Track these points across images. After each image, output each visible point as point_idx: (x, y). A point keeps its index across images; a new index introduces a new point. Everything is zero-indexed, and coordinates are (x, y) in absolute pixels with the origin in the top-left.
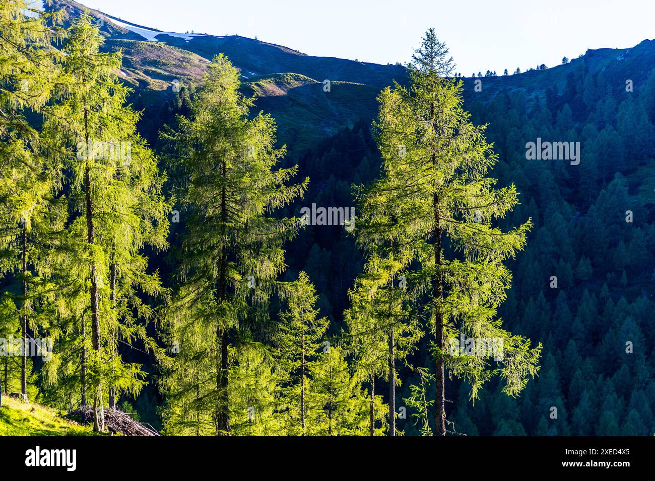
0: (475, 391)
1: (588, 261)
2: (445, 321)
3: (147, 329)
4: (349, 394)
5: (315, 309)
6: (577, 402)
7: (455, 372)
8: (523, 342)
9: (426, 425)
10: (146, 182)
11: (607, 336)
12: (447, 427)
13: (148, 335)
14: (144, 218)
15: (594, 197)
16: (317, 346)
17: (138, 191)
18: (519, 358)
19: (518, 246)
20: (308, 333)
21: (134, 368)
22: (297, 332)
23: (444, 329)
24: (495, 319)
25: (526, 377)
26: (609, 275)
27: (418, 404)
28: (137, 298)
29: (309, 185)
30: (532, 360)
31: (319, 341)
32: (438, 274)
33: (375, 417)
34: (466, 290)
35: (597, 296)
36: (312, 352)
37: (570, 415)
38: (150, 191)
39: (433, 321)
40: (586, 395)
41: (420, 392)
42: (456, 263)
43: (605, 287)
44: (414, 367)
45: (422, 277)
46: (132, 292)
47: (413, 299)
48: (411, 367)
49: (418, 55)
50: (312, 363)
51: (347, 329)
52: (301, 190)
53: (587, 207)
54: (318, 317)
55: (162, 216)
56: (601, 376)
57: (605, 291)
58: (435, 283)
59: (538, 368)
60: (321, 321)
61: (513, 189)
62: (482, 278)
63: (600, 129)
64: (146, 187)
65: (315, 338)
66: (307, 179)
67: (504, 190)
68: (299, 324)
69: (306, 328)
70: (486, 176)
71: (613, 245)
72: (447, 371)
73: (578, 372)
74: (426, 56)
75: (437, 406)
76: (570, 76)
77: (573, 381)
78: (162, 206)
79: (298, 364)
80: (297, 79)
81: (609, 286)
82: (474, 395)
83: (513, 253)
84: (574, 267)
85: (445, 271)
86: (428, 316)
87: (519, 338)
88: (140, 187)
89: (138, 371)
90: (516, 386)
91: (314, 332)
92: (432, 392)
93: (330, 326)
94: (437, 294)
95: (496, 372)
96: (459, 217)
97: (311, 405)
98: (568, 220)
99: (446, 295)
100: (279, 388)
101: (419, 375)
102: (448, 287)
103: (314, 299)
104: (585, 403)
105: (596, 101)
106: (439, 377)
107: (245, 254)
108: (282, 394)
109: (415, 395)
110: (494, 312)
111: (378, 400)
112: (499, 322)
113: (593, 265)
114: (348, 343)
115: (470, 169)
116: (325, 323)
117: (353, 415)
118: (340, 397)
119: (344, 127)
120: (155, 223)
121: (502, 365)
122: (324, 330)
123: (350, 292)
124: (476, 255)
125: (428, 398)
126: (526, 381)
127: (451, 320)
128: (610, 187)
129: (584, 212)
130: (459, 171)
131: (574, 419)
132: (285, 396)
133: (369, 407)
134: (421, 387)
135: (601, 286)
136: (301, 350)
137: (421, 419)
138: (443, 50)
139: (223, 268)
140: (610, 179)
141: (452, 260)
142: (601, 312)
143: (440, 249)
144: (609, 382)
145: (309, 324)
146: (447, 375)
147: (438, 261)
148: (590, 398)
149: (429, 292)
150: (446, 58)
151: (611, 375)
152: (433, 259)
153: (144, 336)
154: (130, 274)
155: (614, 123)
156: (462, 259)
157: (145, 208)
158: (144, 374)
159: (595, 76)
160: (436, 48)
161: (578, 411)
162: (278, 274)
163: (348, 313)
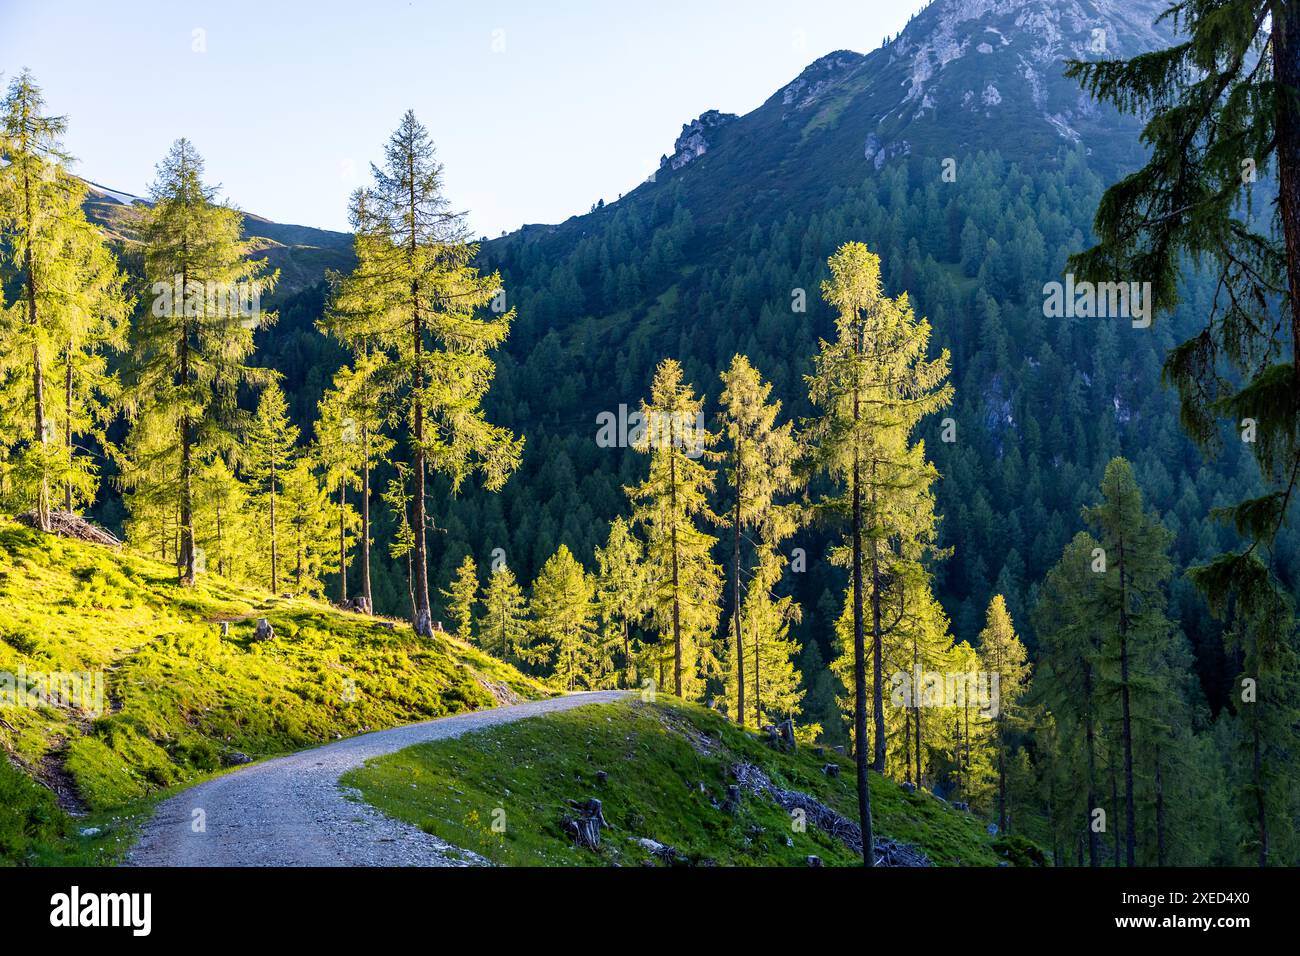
0: (457, 484)
1: (526, 403)
2: (424, 415)
3: (107, 434)
4: (318, 508)
5: (285, 417)
6: (517, 525)
7: (436, 466)
8: (506, 434)
9: (405, 521)
10: (105, 281)
11: (543, 468)
12: (427, 523)
13: (108, 440)
14: (102, 319)
15: (531, 349)
16: (287, 454)
17: (97, 292)
18: (501, 451)
19: (501, 337)
20: (278, 441)
21: (83, 461)
22: (266, 441)
23: (424, 422)
24: (477, 411)
25: (508, 471)
26: (544, 416)
27: (396, 499)
28: (95, 402)
29: (280, 278)
30: (515, 454)
31: (289, 449)
32: (418, 364)
33: (345, 526)
34: (445, 381)
35: (534, 434)
36: (282, 461)
37: (512, 537)
38: (109, 292)
39: (412, 415)
40: (525, 518)
41: (398, 487)
42: (437, 353)
43: (541, 426)
44: (393, 461)
45: (402, 365)
46: (90, 395)
47: (392, 391)
48: (389, 461)
49: (398, 138)
50: (283, 471)
51: (316, 440)
52: (272, 283)
53: (525, 358)
54: (288, 426)
55: (123, 316)
56: (538, 503)
57: (541, 428)
58: (416, 374)
59: (521, 461)
60: (291, 429)
61: (497, 275)
62: (463, 369)
63: (535, 291)
64: (104, 288)
65: (285, 446)
66: (278, 271)
67: (487, 278)
68: (268, 432)
69: (276, 436)
70: (467, 266)
71: (547, 390)
72: (426, 465)
73: (518, 499)
74: (405, 139)
75: (417, 501)
76: (509, 247)
77: (514, 508)
78: (121, 305)
79: (268, 472)
80: (265, 243)
81: (545, 426)
82: (455, 489)
83: (496, 343)
84: (514, 409)
85: (425, 362)
86: (407, 409)
87: (502, 430)
88: (98, 287)
89: (89, 464)
90: (497, 481)
91: (284, 440)
92: (411, 487)
93: (301, 434)
94: (417, 385)
95: (478, 465)
96: (439, 308)
97: (281, 518)
98: (508, 368)
99: (425, 387)
100: (248, 496)
101: (397, 470)
102: (428, 379)
103: (284, 407)
104: (525, 526)
105: (531, 267)
106: (418, 472)
107: (210, 334)
108: (251, 503)
109: (393, 490)
110: (475, 404)
111: (348, 508)
112: (482, 414)
113: (531, 408)
114: (318, 454)
115: (452, 257)
116: (295, 431)
117: (322, 528)
118: (309, 511)
119: (308, 286)
120: (114, 324)
121: (484, 460)
122: (294, 438)
123: (319, 404)
124: (458, 346)
125: (408, 491)
126: (507, 476)
127: (430, 413)
128: (544, 340)
129: (522, 362)
130: (439, 260)
131: (515, 540)
132: (254, 504)
133: (339, 516)
134: (399, 482)
135: (537, 426)
136: (270, 458)
137: (399, 515)
138: (422, 133)
139: (183, 350)
140: (545, 333)
141: (432, 351)
142: (537, 447)
143: (419, 339)
144: (546, 507)
145: (279, 433)
146: (426, 469)
147: (417, 351)
148: (529, 522)
149: (408, 383)
150: (426, 141)
151: (547, 502)
152: (413, 350)
153: (104, 441)
154: (89, 377)
155: (547, 285)
156: (443, 350)
157: (103, 308)
158: (95, 468)
159: (531, 246)
160: (415, 131)
161: (518, 533)
162: (246, 356)
163: (317, 425)
